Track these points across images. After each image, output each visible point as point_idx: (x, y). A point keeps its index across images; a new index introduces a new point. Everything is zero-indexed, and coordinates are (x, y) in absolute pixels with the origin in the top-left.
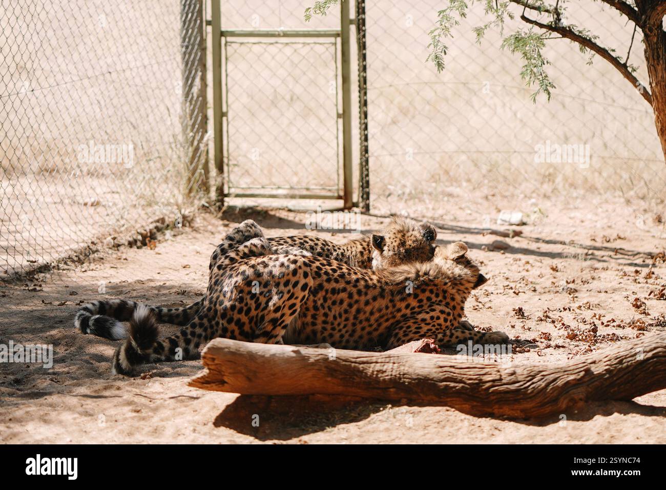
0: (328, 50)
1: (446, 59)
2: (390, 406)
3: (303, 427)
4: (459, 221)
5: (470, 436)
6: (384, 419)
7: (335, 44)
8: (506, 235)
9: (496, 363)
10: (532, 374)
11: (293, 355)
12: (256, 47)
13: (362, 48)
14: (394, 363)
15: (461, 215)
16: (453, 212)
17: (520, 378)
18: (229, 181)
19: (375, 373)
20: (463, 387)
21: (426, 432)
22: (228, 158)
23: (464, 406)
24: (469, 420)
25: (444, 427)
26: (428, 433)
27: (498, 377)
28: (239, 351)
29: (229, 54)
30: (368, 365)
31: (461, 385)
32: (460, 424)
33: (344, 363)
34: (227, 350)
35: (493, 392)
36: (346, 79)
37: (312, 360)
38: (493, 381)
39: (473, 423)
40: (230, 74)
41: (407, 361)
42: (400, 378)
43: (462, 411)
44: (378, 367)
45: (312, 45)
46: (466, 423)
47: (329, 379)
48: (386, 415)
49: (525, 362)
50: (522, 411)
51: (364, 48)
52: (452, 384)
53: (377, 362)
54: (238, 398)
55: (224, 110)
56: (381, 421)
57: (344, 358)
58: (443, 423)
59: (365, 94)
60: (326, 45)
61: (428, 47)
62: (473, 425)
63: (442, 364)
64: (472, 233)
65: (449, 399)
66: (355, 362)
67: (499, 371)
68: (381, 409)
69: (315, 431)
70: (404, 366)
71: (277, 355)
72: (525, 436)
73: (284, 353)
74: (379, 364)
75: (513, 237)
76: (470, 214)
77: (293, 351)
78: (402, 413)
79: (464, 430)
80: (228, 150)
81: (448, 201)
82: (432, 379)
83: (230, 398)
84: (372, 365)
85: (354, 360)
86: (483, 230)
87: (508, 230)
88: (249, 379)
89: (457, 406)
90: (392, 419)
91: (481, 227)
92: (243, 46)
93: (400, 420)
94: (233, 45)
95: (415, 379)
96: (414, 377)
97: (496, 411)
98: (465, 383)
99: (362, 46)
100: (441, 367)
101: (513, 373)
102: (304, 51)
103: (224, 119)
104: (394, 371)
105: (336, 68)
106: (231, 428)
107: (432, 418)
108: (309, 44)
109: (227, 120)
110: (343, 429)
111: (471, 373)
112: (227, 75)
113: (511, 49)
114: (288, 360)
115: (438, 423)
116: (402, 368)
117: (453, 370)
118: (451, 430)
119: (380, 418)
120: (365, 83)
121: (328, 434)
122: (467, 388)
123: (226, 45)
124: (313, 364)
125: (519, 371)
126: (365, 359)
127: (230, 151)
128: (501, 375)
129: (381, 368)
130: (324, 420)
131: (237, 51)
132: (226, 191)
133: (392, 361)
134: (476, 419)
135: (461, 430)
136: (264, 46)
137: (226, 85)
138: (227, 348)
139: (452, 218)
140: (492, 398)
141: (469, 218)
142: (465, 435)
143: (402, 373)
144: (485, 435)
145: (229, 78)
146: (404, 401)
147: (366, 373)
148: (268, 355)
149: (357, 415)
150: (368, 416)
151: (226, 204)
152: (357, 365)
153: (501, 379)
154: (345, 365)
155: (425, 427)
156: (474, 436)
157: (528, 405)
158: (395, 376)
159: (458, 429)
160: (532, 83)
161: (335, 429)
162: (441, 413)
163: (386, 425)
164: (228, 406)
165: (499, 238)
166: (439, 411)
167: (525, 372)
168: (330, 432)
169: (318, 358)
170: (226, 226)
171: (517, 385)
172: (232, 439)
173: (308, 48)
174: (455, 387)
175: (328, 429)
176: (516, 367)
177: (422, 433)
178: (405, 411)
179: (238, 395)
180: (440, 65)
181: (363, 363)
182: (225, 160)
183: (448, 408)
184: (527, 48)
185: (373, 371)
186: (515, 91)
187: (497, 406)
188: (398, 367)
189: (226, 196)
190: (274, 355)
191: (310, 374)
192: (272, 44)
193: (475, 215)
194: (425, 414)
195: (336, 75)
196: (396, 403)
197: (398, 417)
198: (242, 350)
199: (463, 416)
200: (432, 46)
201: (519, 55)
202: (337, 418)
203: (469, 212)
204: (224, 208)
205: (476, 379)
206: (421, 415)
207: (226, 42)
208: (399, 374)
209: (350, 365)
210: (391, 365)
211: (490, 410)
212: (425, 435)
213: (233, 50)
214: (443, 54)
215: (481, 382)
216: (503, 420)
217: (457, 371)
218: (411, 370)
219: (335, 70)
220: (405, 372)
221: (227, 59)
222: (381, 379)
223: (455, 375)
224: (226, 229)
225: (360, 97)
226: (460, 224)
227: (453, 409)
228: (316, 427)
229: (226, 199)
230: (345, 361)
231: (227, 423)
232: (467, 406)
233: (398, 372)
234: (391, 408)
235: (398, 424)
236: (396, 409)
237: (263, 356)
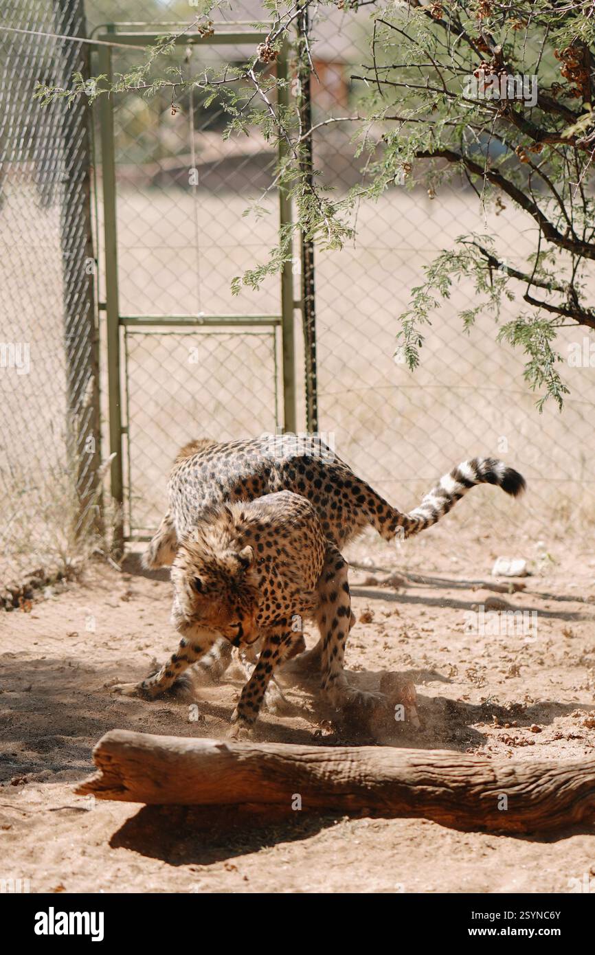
0: (264, 342)
1: (423, 355)
2: (347, 818)
3: (230, 847)
4: (440, 572)
5: (454, 856)
6: (340, 836)
7: (274, 335)
8: (503, 590)
9: (489, 760)
10: (537, 773)
11: (217, 751)
12: (166, 340)
13: (310, 340)
14: (352, 761)
15: (444, 563)
16: (433, 559)
17: (521, 779)
18: (131, 520)
19: (327, 774)
20: (444, 791)
21: (395, 851)
22: (129, 488)
23: (446, 817)
24: (452, 835)
25: (419, 845)
26: (397, 853)
27: (491, 778)
28: (144, 746)
29: (130, 349)
30: (318, 764)
31: (442, 789)
32: (441, 841)
33: (285, 761)
34: (127, 745)
35: (485, 798)
36: (288, 382)
37: (241, 758)
38: (485, 783)
39: (457, 839)
40: (132, 376)
41: (369, 759)
42: (360, 781)
43: (442, 823)
44: (331, 766)
45: (242, 336)
46: (448, 839)
47: (265, 783)
48: (342, 830)
49: (528, 759)
50: (523, 822)
51: (314, 340)
52: (430, 789)
53: (329, 760)
54: (142, 810)
55: (124, 424)
56: (335, 838)
57: (285, 755)
58: (418, 840)
59: (315, 402)
60: (261, 337)
61: (398, 336)
62: (458, 842)
63: (416, 761)
64: (458, 588)
65: (426, 809)
66: (301, 760)
67: (492, 771)
68: (336, 822)
69: (246, 853)
70: (366, 764)
71: (196, 752)
72: (528, 856)
73: (204, 749)
74: (332, 763)
75: (513, 593)
76: (457, 563)
77: (217, 747)
78: (363, 827)
79: (446, 849)
80: (129, 479)
81: (426, 545)
82: (403, 782)
83: (131, 809)
84: (323, 764)
85: (299, 757)
86: (473, 583)
87: (507, 583)
88: (157, 784)
89: (436, 818)
90: (349, 835)
91: (471, 579)
92: (149, 338)
93: (360, 836)
94: (135, 336)
95: (380, 782)
96: (379, 779)
97: (488, 823)
98: (447, 786)
99: (310, 337)
100: (415, 766)
101: (512, 773)
102: (232, 344)
103: (124, 436)
104: (352, 772)
105: (276, 367)
106: (133, 850)
107: (403, 834)
108: (238, 335)
109: (128, 437)
110: (285, 849)
111: (456, 773)
112: (127, 377)
113: (511, 341)
114: (210, 758)
115: (412, 840)
116: (363, 767)
117: (431, 769)
118: (428, 848)
119: (334, 834)
120: (315, 386)
121: (264, 856)
122: (450, 793)
123: (125, 336)
124: (243, 763)
125: (519, 770)
126: (313, 756)
127: (133, 479)
128: (495, 776)
129: (335, 768)
130: (258, 838)
131: (142, 345)
132: (127, 533)
133: (350, 759)
134: (461, 834)
135: (442, 849)
136: (178, 338)
137: (127, 390)
138: (127, 742)
139: (432, 567)
140: (484, 806)
141: (455, 568)
142: (447, 855)
143: (363, 774)
144: (473, 855)
145: (130, 381)
146: (366, 810)
147: (315, 775)
148: (183, 752)
149: (303, 831)
150: (318, 831)
151: (127, 551)
152: (302, 763)
153: (495, 781)
154: (287, 764)
155: (394, 846)
156: (459, 856)
157: (531, 815)
158: (354, 778)
159: (438, 848)
160: (537, 385)
161: (274, 850)
162: (415, 827)
163: (341, 843)
164: (129, 821)
165: (494, 594)
166: (413, 824)
167: (528, 772)
168: (267, 853)
169: (250, 755)
170: (127, 580)
171: (517, 788)
172: (135, 864)
173: (236, 340)
174: (433, 792)
175: (264, 850)
176: (515, 764)
177: (390, 853)
178: (367, 824)
179: (142, 805)
180: (413, 361)
181: (311, 761)
182: (126, 492)
183: (425, 820)
184: (532, 340)
185: (324, 772)
186: (517, 397)
187: (489, 817)
188: (358, 766)
189: (128, 539)
190: (191, 752)
191: (239, 777)
192: (188, 335)
193: (463, 563)
194: (394, 829)
195: (276, 377)
196: (356, 814)
197: (358, 832)
198: (147, 745)
199: (445, 830)
200: (403, 334)
201: (521, 347)
202: (276, 835)
203: (454, 559)
204: (125, 556)
205: (462, 781)
206: (388, 829)
207: (126, 333)
208: (360, 775)
209: (294, 764)
210: (348, 764)
211: (480, 822)
212: (393, 856)
213: (135, 342)
214: (417, 346)
215: (469, 785)
216: (498, 835)
217: (437, 770)
218: (375, 770)
219: (273, 369)
220: (368, 772)
221: (127, 355)
222: (335, 782)
223: (434, 776)
224: (126, 584)
225: (307, 406)
226: (441, 576)
227: (432, 822)
228: (247, 848)
229: (127, 544)
230: (287, 758)
231: (128, 842)
232: (449, 817)
233: (357, 773)
234: (348, 820)
235: (357, 842)
236: (355, 822)
237: (176, 754)
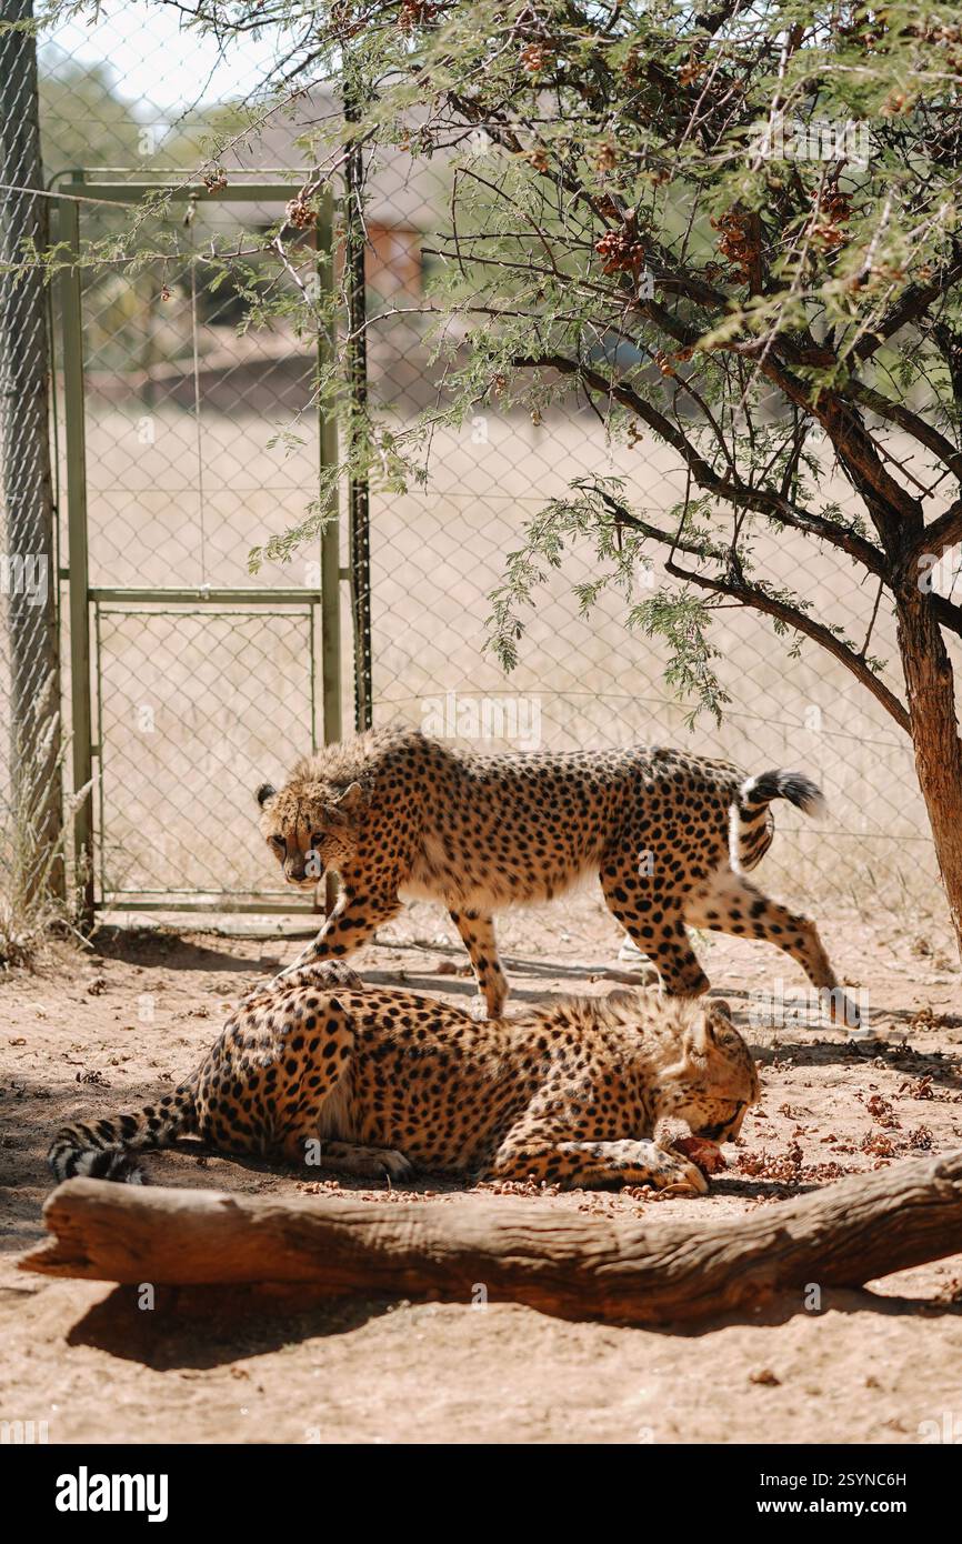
0: (296, 628)
1: (522, 648)
2: (406, 1303)
3: (239, 1344)
4: (547, 954)
5: (558, 1357)
6: (395, 1328)
7: (312, 616)
8: (635, 981)
9: (610, 1220)
10: (677, 1239)
11: (222, 1208)
12: (160, 624)
13: (362, 625)
14: (415, 1222)
15: (551, 943)
16: (533, 938)
17: (654, 1248)
18: (103, 877)
19: (379, 1241)
20: (545, 1267)
21: (474, 1350)
22: (101, 834)
23: (547, 1301)
24: (556, 1327)
25: (508, 1341)
26: (477, 1354)
27: (611, 1247)
28: (117, 1202)
29: (103, 636)
30: (365, 1226)
31: (541, 1262)
32: (539, 1336)
33: (319, 1223)
34: (92, 1200)
35: (604, 1274)
36: (331, 684)
37: (257, 1218)
38: (603, 1254)
39: (562, 1333)
40: (107, 674)
41: (439, 1219)
42: (426, 1251)
43: (543, 1310)
44: (384, 1230)
45: (265, 619)
46: (550, 1333)
47: (290, 1253)
48: (399, 1321)
49: (666, 1219)
50: (657, 1309)
51: (367, 624)
52: (525, 1261)
53: (382, 1221)
54: (114, 1293)
55: (95, 742)
56: (390, 1331)
57: (319, 1214)
58: (506, 1334)
59: (369, 712)
60: (292, 618)
61: (487, 623)
62: (565, 1336)
63: (505, 1223)
64: (571, 977)
65: (519, 1289)
66: (341, 1222)
67: (613, 1236)
68: (390, 1308)
69: (261, 1352)
70: (435, 1227)
71: (191, 1209)
72: (661, 1356)
73: (203, 1206)
74: (385, 1226)
75: (648, 984)
76: (568, 941)
77: (224, 1203)
78: (428, 1316)
79: (547, 1347)
80: (101, 821)
81: (526, 916)
82: (487, 1252)
83: (99, 1290)
84: (373, 1227)
85: (338, 1217)
86: (591, 970)
87: (640, 971)
88: (135, 1255)
89: (534, 1302)
90: (409, 1327)
91: (588, 966)
92: (130, 620)
93: (425, 1329)
94: (111, 617)
95: (453, 1253)
96: (453, 1247)
97: (607, 1310)
98: (548, 1258)
99: (363, 620)
100: (504, 1229)
101: (642, 1239)
102: (250, 629)
103: (95, 759)
104: (415, 1238)
105: (313, 661)
106: (100, 1348)
107: (485, 1325)
108: (259, 615)
109: (100, 761)
110: (317, 1347)
111: (562, 1239)
112: (100, 675)
113: (646, 627)
114: (212, 1219)
115: (498, 1333)
116: (430, 1232)
117: (527, 1233)
118: (523, 1346)
119: (388, 1325)
120: (368, 690)
121: (286, 1357)
122: (552, 1269)
123: (97, 617)
124: (259, 1226)
125: (651, 1235)
126: (359, 1216)
127: (106, 822)
128: (617, 1244)
129: (390, 1232)
130: (280, 1332)
131: (120, 629)
132: (98, 899)
133: (411, 1219)
134: (569, 1325)
135: (541, 1348)
136: (173, 619)
137: (99, 693)
138: (93, 1196)
139: (533, 947)
140: (601, 1285)
141: (566, 948)
142: (549, 1355)
143: (430, 1241)
144: (585, 1355)
145: (103, 680)
146: (433, 1292)
147: (361, 1243)
148: (172, 1210)
149: (342, 1321)
150: (364, 1322)
151: (97, 923)
152: (343, 1226)
153: (617, 1251)
154: (321, 1228)
155: (473, 1343)
156: (565, 1356)
157: (668, 1298)
158: (418, 1246)
159: (536, 1346)
160: (686, 693)
161: (301, 1348)
162: (503, 1315)
163: (398, 1339)
164: (95, 1308)
165: (621, 987)
166: (500, 1312)
167: (664, 1237)
168: (291, 1353)
169: (268, 1214)
170: (98, 964)
171: (647, 1261)
172: (101, 1368)
173: (258, 623)
174: (530, 1266)
175: (288, 1348)
176: (647, 1226)
177: (466, 1352)
178: (433, 1312)
179: (109, 1286)
180: (509, 659)
181: (356, 1222)
182: (97, 838)
183: (517, 1305)
184: (677, 626)
185: (374, 1240)
186: (656, 707)
187: (608, 1302)
188: (424, 1230)
189: (99, 907)
190: (184, 1210)
191: (254, 1244)
192: (188, 615)
193: (576, 942)
194: (473, 1318)
195: (313, 677)
196: (418, 1298)
197: (422, 1323)
198: (122, 1199)
199: (545, 1320)
200: (495, 621)
201: (660, 638)
202: (304, 1325)
203: (566, 937)
204: (95, 931)
205: (570, 1251)
206: (464, 1318)
207: (98, 611)
208: (426, 1243)
209: (331, 1229)
210: (409, 1226)
211: (594, 1309)
212: (471, 1356)
213: (112, 624)
214: (515, 637)
215: (580, 1256)
216: (621, 1326)
217: (535, 1236)
218: (447, 1236)
219: (309, 667)
220: (437, 1238)
221: (99, 644)
222: (391, 1252)
223: (530, 1243)
224: (96, 970)
225: (357, 718)
226: (546, 960)
227: (526, 1308)
228: (263, 1345)
229: (97, 913)
230: (323, 1218)
231: (92, 1338)
232: (552, 1302)
233: (422, 1240)
234: (410, 1306)
235: (420, 1337)
236: (418, 1309)
237: (163, 1213)
